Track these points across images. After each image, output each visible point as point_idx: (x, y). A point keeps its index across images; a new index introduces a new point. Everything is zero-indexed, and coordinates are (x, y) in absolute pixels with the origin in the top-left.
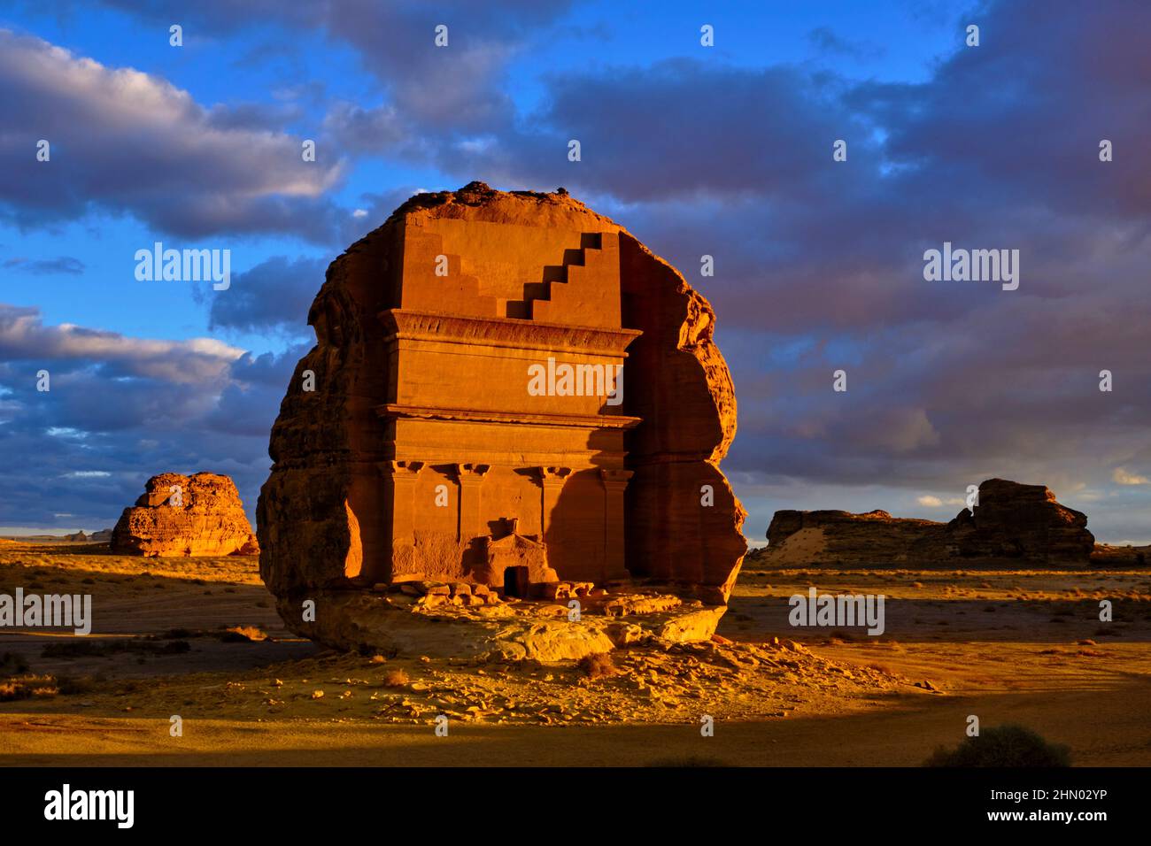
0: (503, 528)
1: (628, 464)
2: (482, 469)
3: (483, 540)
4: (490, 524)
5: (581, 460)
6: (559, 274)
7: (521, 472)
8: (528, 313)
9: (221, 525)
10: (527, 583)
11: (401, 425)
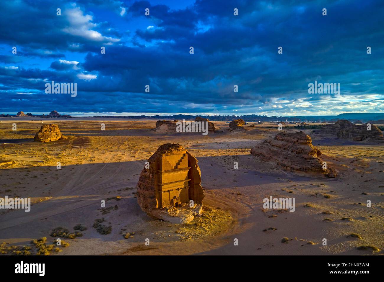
0: (175, 197)
1: (189, 185)
2: (172, 190)
3: (172, 199)
4: (173, 197)
5: (183, 186)
6: (180, 161)
7: (176, 189)
8: (177, 168)
9: (56, 135)
10: (178, 204)
11: (163, 187)
